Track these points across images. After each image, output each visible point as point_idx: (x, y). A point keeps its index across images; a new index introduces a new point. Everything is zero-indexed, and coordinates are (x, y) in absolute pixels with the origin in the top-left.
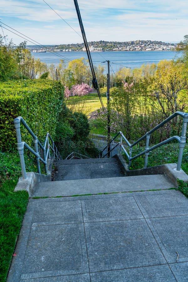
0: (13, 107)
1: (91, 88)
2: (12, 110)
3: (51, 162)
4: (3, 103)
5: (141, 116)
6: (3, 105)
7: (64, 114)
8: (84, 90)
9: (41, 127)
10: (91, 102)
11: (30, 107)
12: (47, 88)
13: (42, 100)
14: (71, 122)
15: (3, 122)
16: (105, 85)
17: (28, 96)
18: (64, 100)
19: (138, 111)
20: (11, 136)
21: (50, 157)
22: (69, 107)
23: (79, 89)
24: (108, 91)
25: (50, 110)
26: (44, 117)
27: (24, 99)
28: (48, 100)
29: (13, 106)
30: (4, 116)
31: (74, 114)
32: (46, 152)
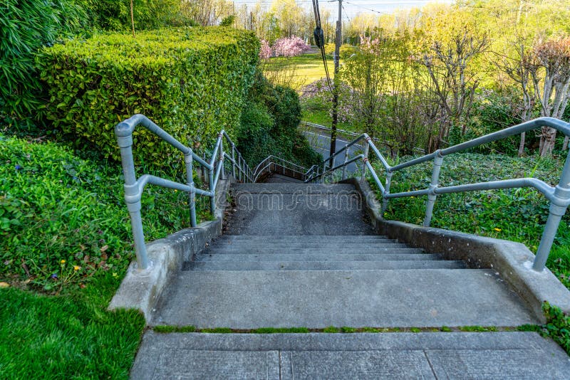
0: (150, 82)
1: (307, 44)
2: (148, 87)
3: (225, 187)
4: (130, 72)
5: (395, 97)
6: (131, 76)
7: (259, 89)
8: (295, 48)
9: (211, 117)
10: (305, 68)
11: (188, 80)
12: (228, 43)
13: (214, 67)
14: (270, 104)
15: (130, 109)
16: (330, 41)
17: (184, 59)
18: (259, 64)
19: (390, 88)
20: (146, 139)
21: (224, 177)
22: (268, 75)
23: (287, 45)
24: (337, 52)
25: (232, 84)
26: (218, 99)
27: (175, 64)
28: (228, 67)
29: (150, 79)
30: (131, 99)
31: (276, 89)
32: (215, 174)
